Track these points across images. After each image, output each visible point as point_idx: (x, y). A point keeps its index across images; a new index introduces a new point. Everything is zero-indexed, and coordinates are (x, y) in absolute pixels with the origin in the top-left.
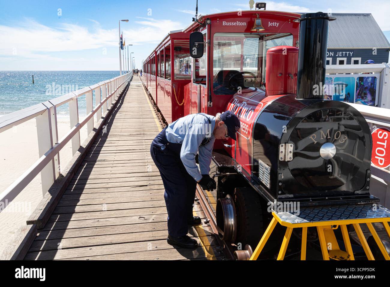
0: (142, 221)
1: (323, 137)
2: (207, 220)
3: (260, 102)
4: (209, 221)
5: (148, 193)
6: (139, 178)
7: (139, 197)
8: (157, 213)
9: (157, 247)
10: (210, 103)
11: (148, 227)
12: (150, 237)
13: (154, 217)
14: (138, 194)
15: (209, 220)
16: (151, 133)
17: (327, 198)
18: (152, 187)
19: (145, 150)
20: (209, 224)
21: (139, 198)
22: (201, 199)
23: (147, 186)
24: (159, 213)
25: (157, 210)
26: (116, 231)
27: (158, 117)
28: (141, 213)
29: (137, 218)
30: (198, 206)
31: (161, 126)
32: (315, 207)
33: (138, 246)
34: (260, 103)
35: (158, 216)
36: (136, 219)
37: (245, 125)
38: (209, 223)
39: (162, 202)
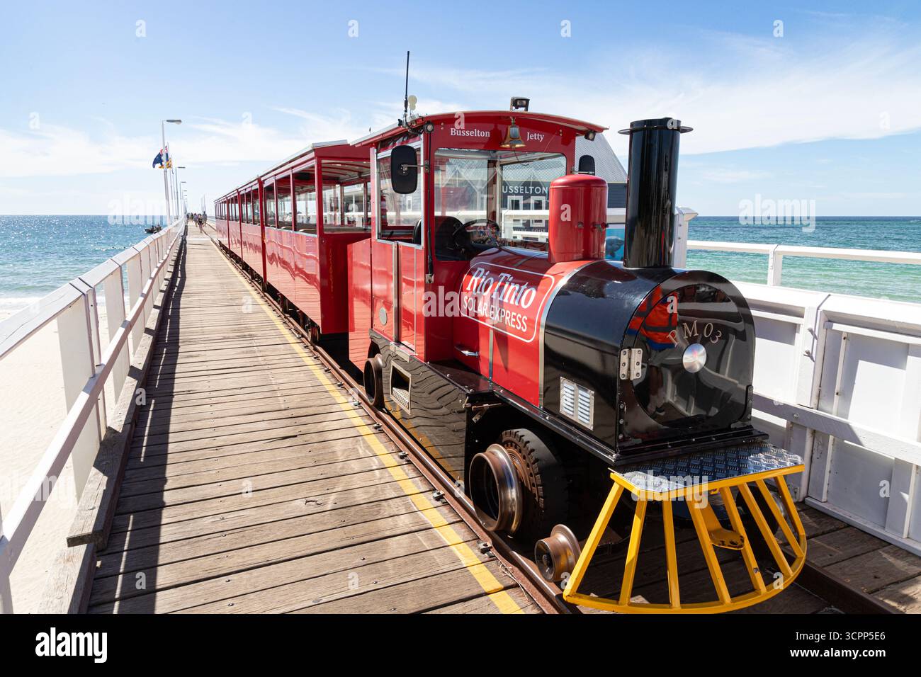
0: (312, 508)
1: (688, 335)
2: (439, 493)
3: (544, 273)
4: (444, 495)
5: (304, 452)
6: (275, 423)
7: (290, 460)
8: (335, 490)
9: (364, 559)
10: (431, 276)
11: (331, 519)
12: (342, 540)
13: (333, 497)
14: (286, 455)
15: (442, 493)
16: (266, 334)
17: (694, 440)
18: (307, 438)
19: (266, 367)
20: (444, 500)
21: (289, 464)
22: (410, 454)
23: (295, 436)
24: (340, 489)
25: (335, 484)
26: (268, 535)
27: (266, 301)
28: (304, 491)
29: (301, 503)
30: (410, 468)
31: (279, 318)
32: (677, 457)
33: (326, 562)
34: (545, 275)
35: (342, 496)
36: (299, 506)
37: (519, 315)
38: (443, 498)
39: (339, 467)
